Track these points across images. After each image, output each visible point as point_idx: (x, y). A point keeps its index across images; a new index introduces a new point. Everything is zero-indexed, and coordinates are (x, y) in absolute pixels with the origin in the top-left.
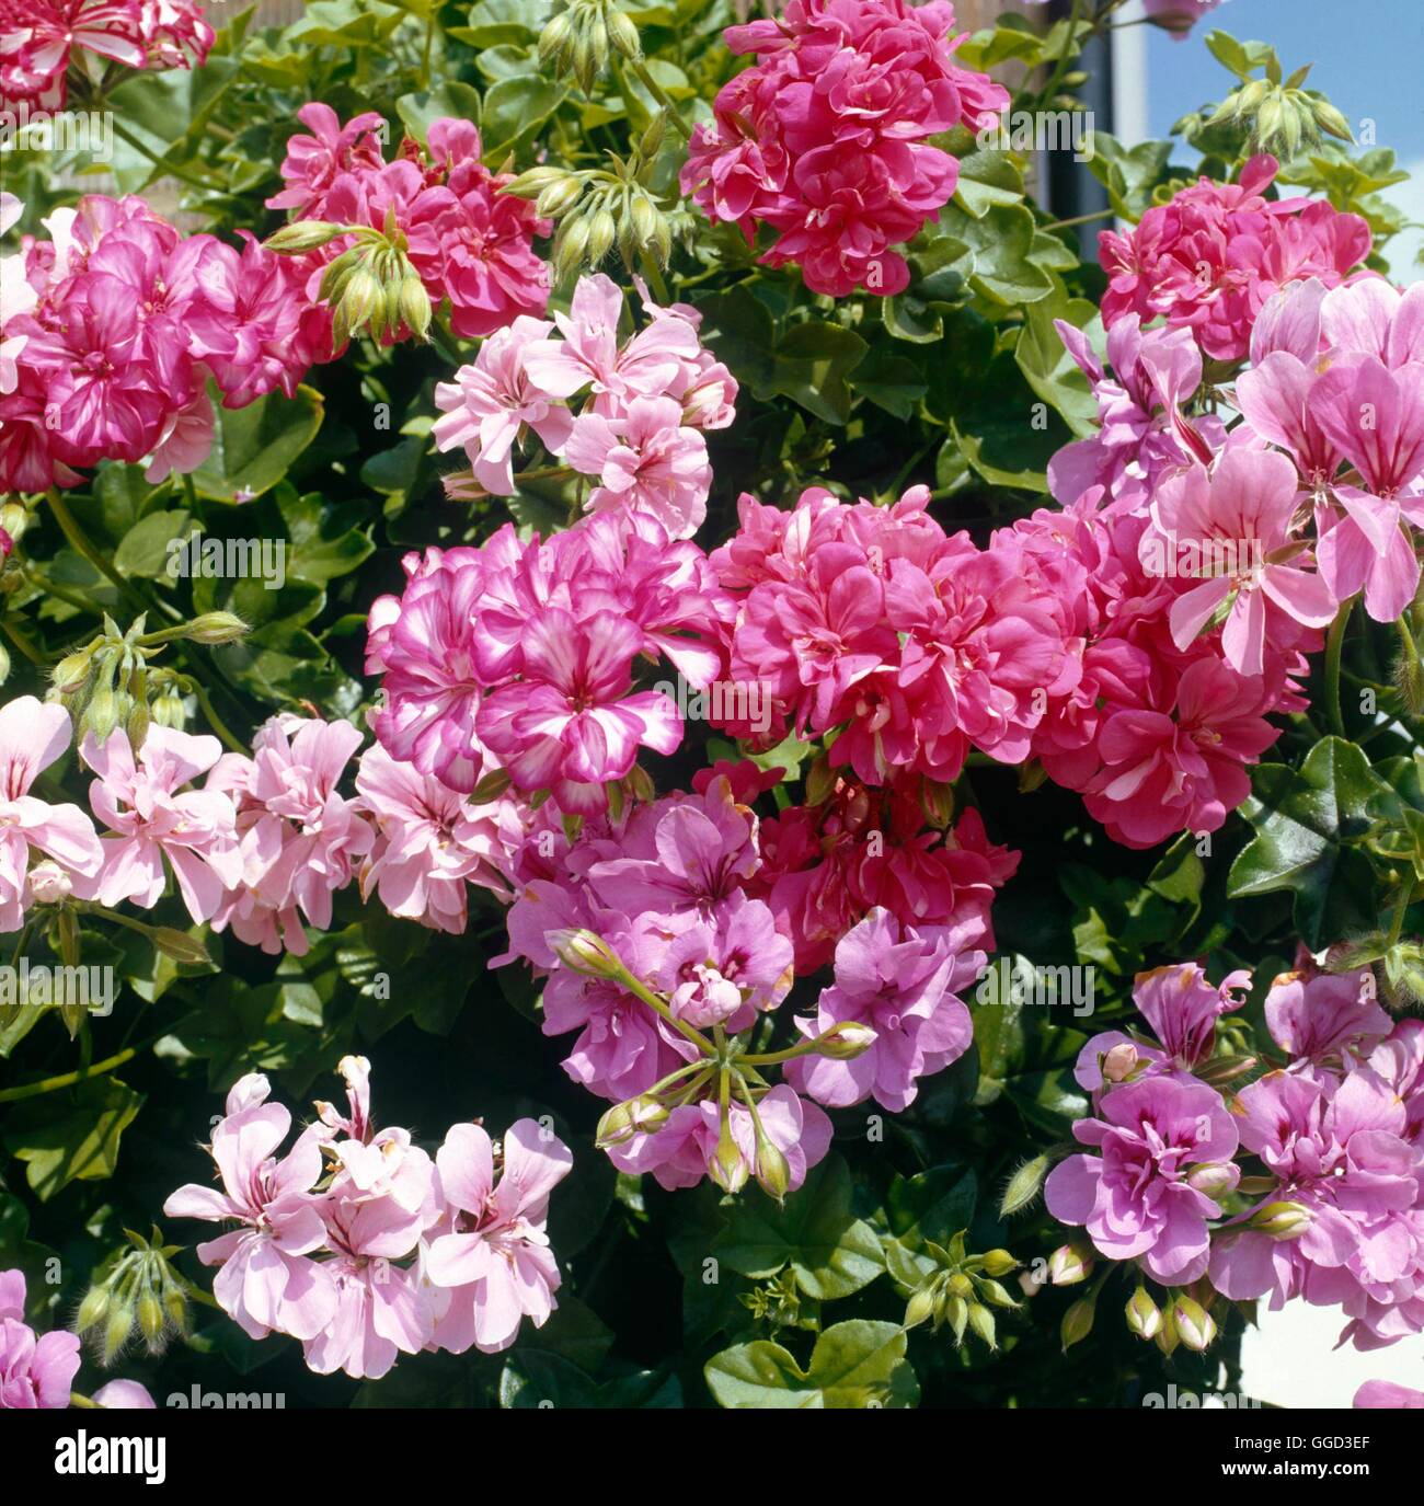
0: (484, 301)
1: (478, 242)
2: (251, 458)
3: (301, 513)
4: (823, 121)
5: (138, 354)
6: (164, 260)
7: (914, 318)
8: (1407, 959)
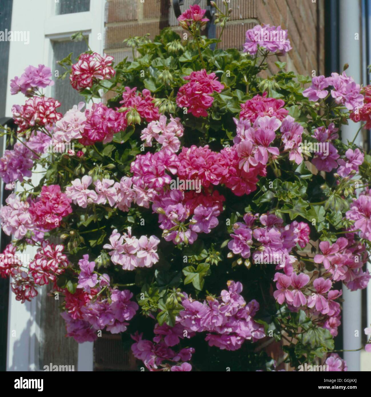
0: (151, 117)
1: (150, 108)
2: (124, 135)
3: (133, 143)
4: (193, 94)
5: (101, 127)
6: (105, 112)
7: (217, 115)
8: (279, 212)
